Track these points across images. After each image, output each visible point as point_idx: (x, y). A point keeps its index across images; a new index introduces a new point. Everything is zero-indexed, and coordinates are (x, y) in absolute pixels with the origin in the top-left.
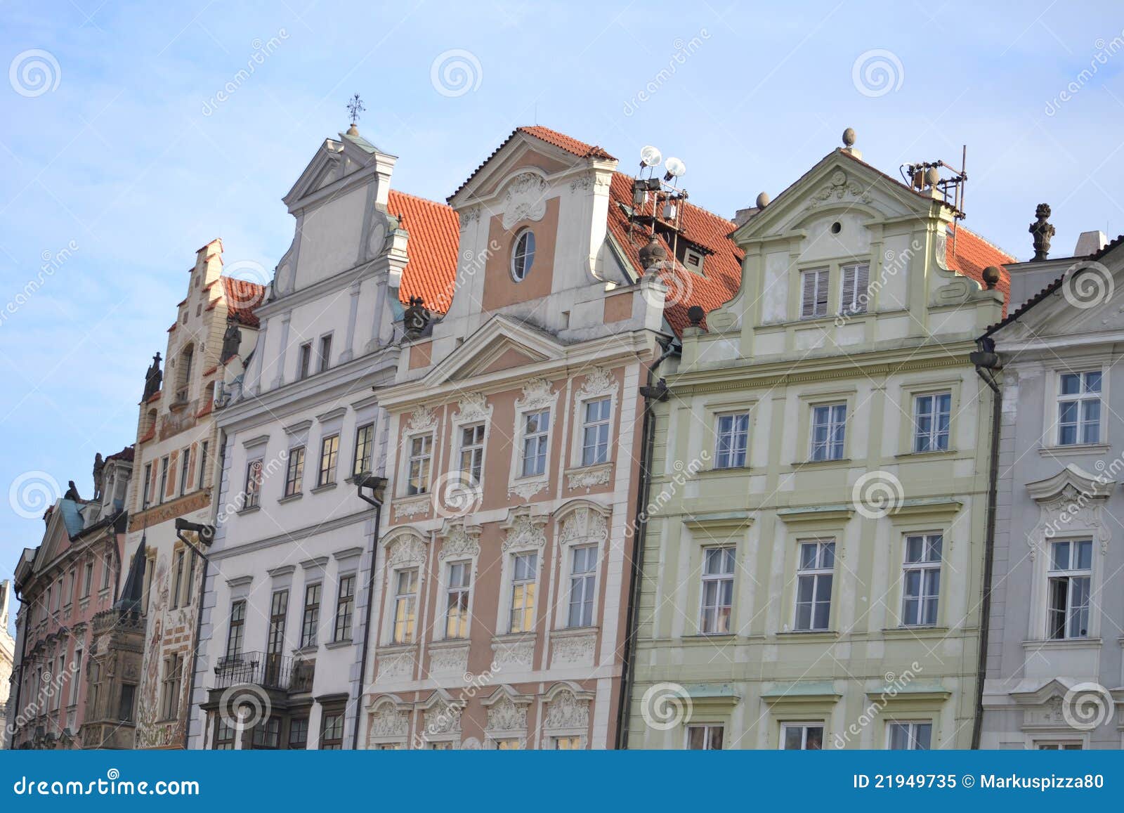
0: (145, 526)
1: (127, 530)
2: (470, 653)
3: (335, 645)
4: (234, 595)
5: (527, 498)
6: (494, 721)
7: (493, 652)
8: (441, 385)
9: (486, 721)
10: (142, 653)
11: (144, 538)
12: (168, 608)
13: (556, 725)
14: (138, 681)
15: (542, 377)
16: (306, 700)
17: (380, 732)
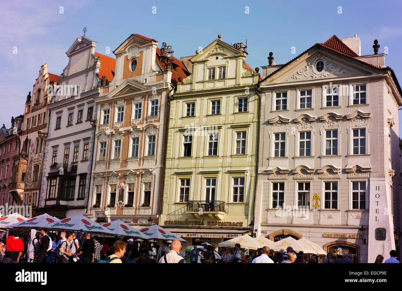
0: (27, 134)
1: (22, 135)
2: (121, 162)
3: (83, 161)
4: (54, 150)
5: (136, 124)
6: (128, 179)
7: (127, 162)
8: (112, 97)
9: (126, 178)
10: (27, 165)
11: (27, 137)
12: (35, 154)
13: (144, 180)
14: (26, 172)
15: (140, 95)
16: (75, 175)
17: (96, 182)
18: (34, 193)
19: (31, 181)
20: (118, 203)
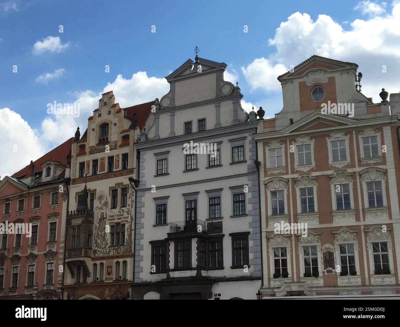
0: (86, 182)
1: (71, 184)
2: (319, 217)
3: (234, 217)
4: (156, 203)
5: (340, 168)
6: (338, 238)
7: (333, 216)
8: (290, 132)
9: (334, 238)
10: (93, 224)
11: (86, 186)
12: (109, 209)
13: (373, 238)
14: (92, 233)
15: (341, 130)
16: (221, 235)
17: (274, 244)
18: (118, 263)
19: (108, 246)
20: (325, 271)
